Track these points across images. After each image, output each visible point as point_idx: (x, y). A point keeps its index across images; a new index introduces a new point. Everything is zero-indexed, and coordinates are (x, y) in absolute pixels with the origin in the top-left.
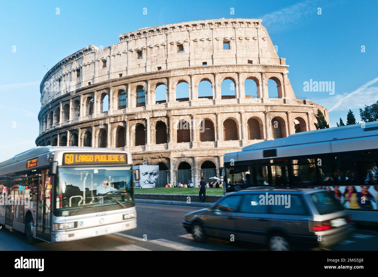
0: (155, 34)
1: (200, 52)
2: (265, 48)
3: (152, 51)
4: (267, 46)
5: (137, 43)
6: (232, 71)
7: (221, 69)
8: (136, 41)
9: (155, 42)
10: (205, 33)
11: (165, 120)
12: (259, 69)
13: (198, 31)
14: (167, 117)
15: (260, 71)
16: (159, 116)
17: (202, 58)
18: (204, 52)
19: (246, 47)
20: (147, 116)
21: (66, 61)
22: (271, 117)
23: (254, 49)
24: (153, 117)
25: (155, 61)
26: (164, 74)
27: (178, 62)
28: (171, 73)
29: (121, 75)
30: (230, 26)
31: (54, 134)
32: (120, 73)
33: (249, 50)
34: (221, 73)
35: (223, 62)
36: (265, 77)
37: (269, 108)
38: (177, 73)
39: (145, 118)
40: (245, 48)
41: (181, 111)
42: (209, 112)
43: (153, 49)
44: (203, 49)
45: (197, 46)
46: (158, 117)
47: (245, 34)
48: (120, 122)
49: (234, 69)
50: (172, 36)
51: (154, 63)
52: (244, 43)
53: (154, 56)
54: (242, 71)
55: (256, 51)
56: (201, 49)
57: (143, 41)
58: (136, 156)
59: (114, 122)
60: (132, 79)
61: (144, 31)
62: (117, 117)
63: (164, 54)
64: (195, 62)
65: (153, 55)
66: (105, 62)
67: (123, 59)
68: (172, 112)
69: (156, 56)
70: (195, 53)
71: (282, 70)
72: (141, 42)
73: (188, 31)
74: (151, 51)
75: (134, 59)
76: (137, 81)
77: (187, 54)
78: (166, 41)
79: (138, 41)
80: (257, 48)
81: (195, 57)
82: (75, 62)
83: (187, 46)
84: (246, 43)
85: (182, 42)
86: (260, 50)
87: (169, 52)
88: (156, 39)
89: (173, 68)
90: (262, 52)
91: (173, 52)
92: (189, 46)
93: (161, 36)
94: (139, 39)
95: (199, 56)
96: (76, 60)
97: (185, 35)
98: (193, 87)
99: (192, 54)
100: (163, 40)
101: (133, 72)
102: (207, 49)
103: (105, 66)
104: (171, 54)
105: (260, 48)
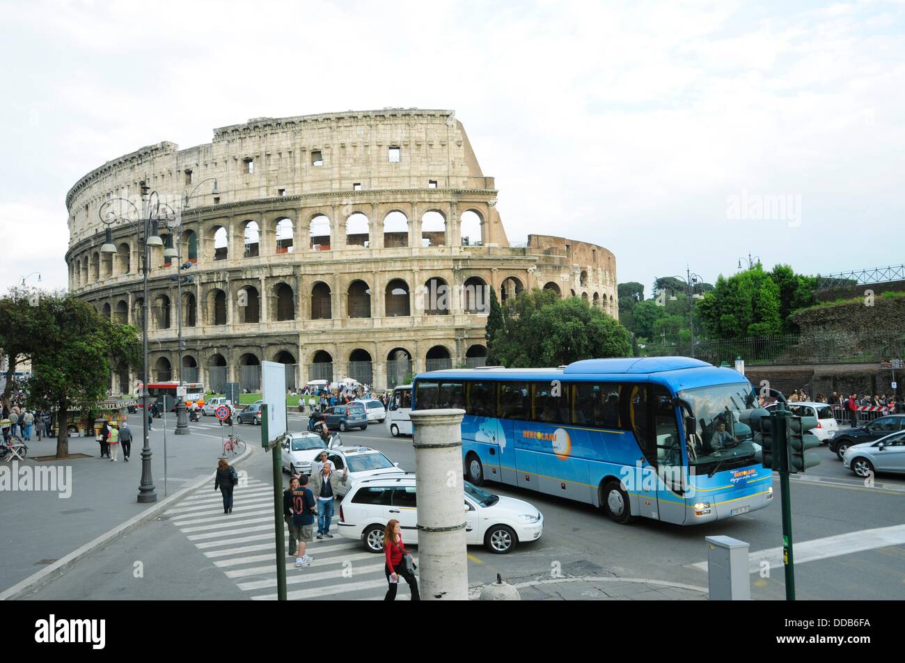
0: (274, 131)
1: (349, 165)
2: (460, 159)
3: (269, 160)
4: (463, 156)
5: (244, 145)
6: (401, 200)
7: (383, 197)
8: (243, 141)
9: (274, 144)
10: (358, 133)
11: (291, 282)
12: (447, 197)
13: (348, 129)
14: (294, 275)
15: (450, 200)
16: (281, 275)
17: (353, 176)
18: (355, 166)
19: (427, 157)
20: (261, 275)
21: (120, 163)
22: (464, 277)
23: (440, 161)
24: (272, 277)
25: (275, 179)
26: (289, 203)
27: (312, 182)
28: (301, 201)
29: (217, 199)
30: (401, 122)
31: (104, 296)
32: (216, 196)
33: (432, 163)
34: (383, 203)
35: (387, 184)
36: (457, 209)
37: (460, 263)
38: (310, 202)
39: (258, 278)
40: (426, 160)
41: (316, 268)
42: (361, 270)
43: (272, 157)
44: (355, 160)
45: (345, 154)
46: (279, 276)
47: (426, 135)
48: (217, 282)
49: (405, 196)
50: (303, 136)
51: (272, 183)
52: (424, 152)
53: (273, 171)
54: (417, 200)
55: (444, 164)
56: (351, 161)
57: (255, 141)
58: (245, 340)
59: (208, 283)
60: (236, 210)
61: (255, 125)
62: (213, 273)
63: (289, 167)
64: (340, 184)
65: (271, 168)
66: (189, 173)
67: (221, 172)
68: (302, 268)
69: (277, 170)
70: (340, 166)
71: (487, 197)
72: (251, 143)
73: (331, 128)
74: (268, 162)
75: (239, 173)
76: (243, 212)
77: (328, 169)
78: (294, 144)
79: (245, 142)
80: (446, 160)
81: (340, 174)
82: (136, 167)
83: (328, 154)
84: (427, 150)
85: (319, 147)
86: (451, 164)
87: (298, 165)
88: (276, 139)
89: (304, 193)
90: (453, 167)
91: (304, 165)
92: (332, 154)
93: (285, 134)
94: (248, 138)
95: (347, 172)
96: (138, 164)
97: (325, 134)
98: (337, 226)
99: (336, 170)
100: (289, 142)
101: (238, 196)
102: (361, 161)
103: (189, 182)
104: (301, 168)
105: (450, 160)
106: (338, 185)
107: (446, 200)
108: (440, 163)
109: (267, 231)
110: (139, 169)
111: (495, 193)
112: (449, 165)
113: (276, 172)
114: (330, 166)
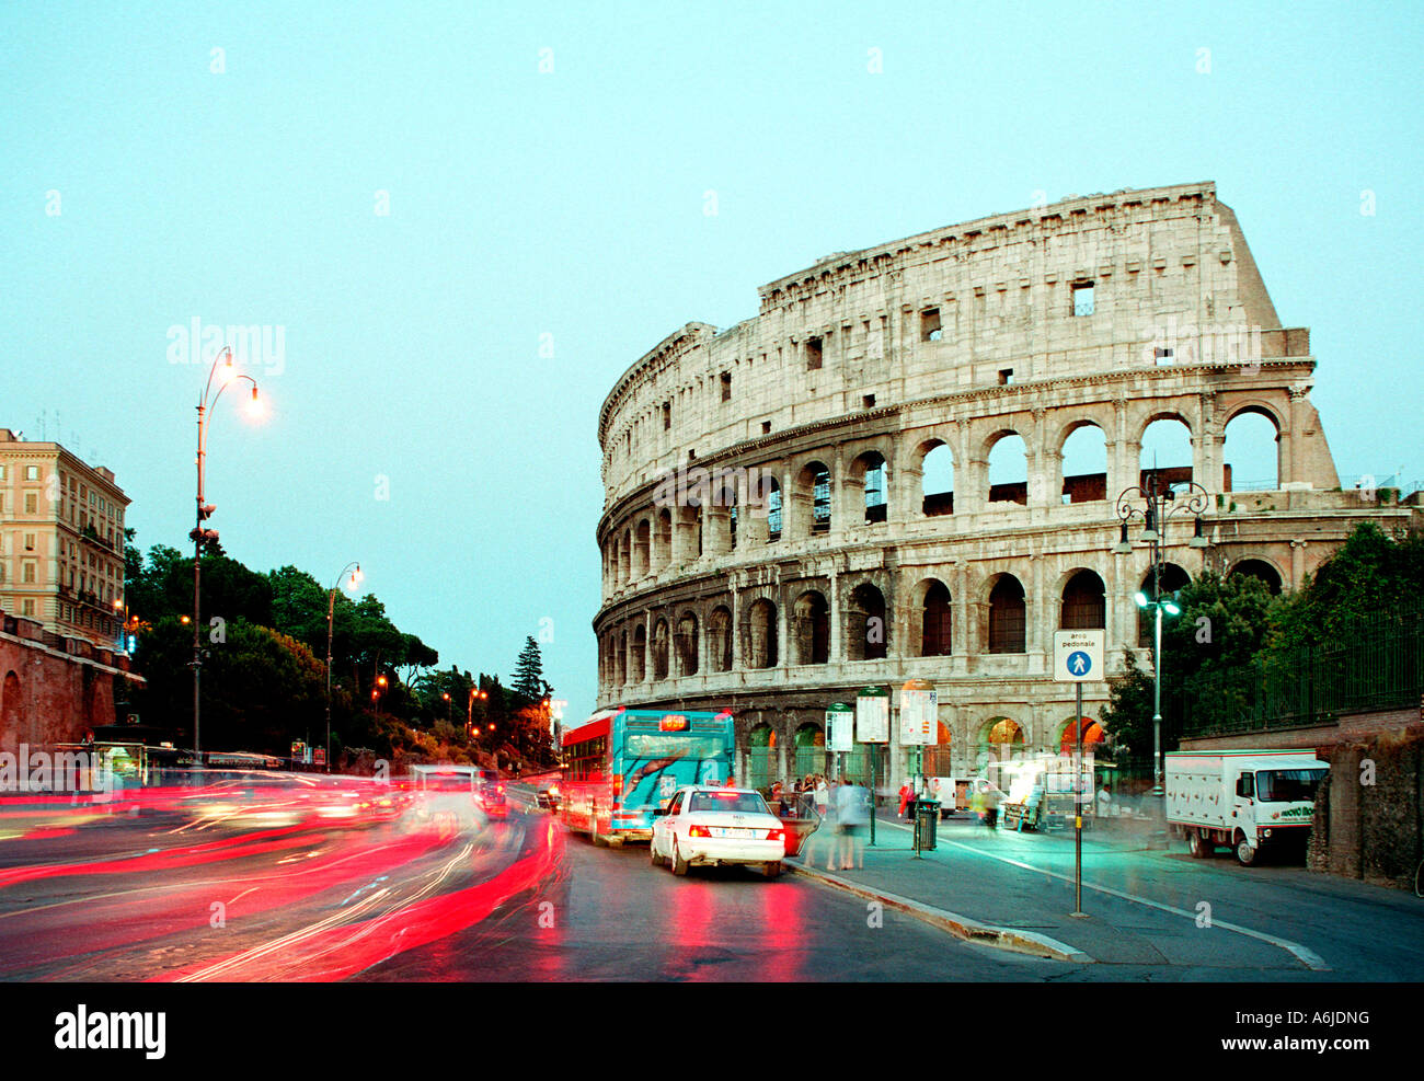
0: (856, 279)
1: (993, 333)
2: (1226, 292)
3: (849, 338)
4: (1234, 285)
5: (808, 313)
6: (1092, 399)
7: (1055, 395)
8: (807, 304)
9: (857, 304)
10: (1010, 260)
11: (881, 583)
12: (1193, 383)
13: (990, 255)
14: (885, 568)
15: (1198, 390)
16: (863, 568)
17: (998, 354)
18: (1003, 333)
19: (1150, 298)
20: (829, 569)
21: (638, 372)
22: (1227, 562)
23: (1181, 303)
24: (848, 572)
25: (858, 374)
26: (880, 423)
27: (923, 375)
28: (902, 416)
29: (767, 426)
30: (1095, 224)
32: (765, 420)
33: (1163, 309)
34: (1057, 408)
35: (1067, 366)
36: (1216, 410)
37: (1217, 529)
38: (919, 417)
39: (827, 575)
40: (1149, 304)
41: (923, 551)
42: (1006, 554)
43: (853, 332)
44: (1002, 320)
45: (983, 311)
46: (862, 570)
47: (1151, 247)
48: (764, 585)
49: (1101, 390)
50: (906, 282)
51: (854, 384)
52: (1145, 286)
53: (856, 359)
54: (1127, 395)
55: (1188, 309)
56: (997, 322)
57: (825, 303)
59: (748, 588)
60: (795, 443)
61: (824, 269)
62: (755, 569)
63: (881, 348)
64: (973, 373)
65: (853, 354)
66: (726, 378)
67: (773, 371)
68: (899, 553)
69: (861, 358)
70: (974, 336)
71: (1287, 375)
72: (819, 308)
73: (956, 257)
74: (846, 341)
75: (800, 369)
76: (806, 447)
77: (952, 344)
78: (889, 301)
79: (810, 306)
80: (1194, 299)
81: (974, 354)
82: (658, 377)
83: (951, 314)
84: (1151, 281)
85: (935, 301)
86: (1204, 305)
87: (896, 343)
88: (860, 294)
89: (907, 400)
90: (1210, 314)
91: (908, 340)
92: (958, 313)
93: (875, 282)
94: (814, 297)
95: (987, 348)
96: (660, 371)
97: (946, 273)
98: (965, 464)
99: (965, 345)
100: (882, 298)
101: (798, 417)
102: (1014, 321)
103: (726, 396)
104: (903, 349)
105: (1203, 297)
106: (969, 377)
107: (1190, 390)
108: (1179, 308)
109: (843, 482)
110: (662, 380)
111: (1310, 366)
112: (1199, 311)
113: (860, 361)
114: (955, 339)
